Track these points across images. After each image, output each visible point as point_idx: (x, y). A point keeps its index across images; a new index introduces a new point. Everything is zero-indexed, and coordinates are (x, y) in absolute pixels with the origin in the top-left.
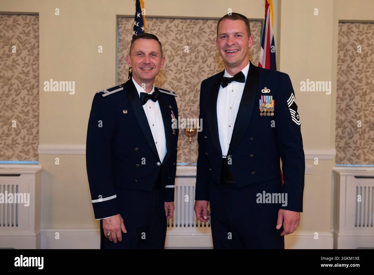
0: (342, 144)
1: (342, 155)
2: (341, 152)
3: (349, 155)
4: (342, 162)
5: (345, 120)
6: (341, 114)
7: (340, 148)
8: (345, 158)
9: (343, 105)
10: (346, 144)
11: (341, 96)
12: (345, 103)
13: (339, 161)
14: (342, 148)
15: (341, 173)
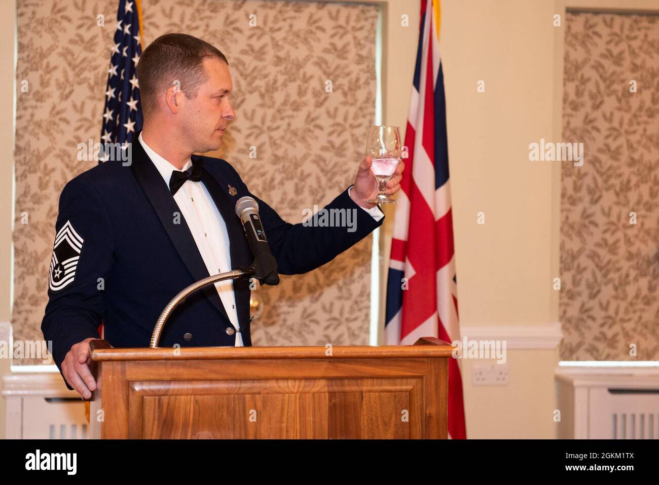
0: (573, 311)
1: (574, 338)
2: (572, 330)
3: (589, 337)
4: (574, 356)
5: (580, 252)
6: (570, 236)
7: (569, 321)
8: (579, 345)
9: (575, 216)
10: (584, 310)
11: (570, 191)
12: (579, 209)
13: (567, 354)
14: (574, 321)
15: (576, 383)
